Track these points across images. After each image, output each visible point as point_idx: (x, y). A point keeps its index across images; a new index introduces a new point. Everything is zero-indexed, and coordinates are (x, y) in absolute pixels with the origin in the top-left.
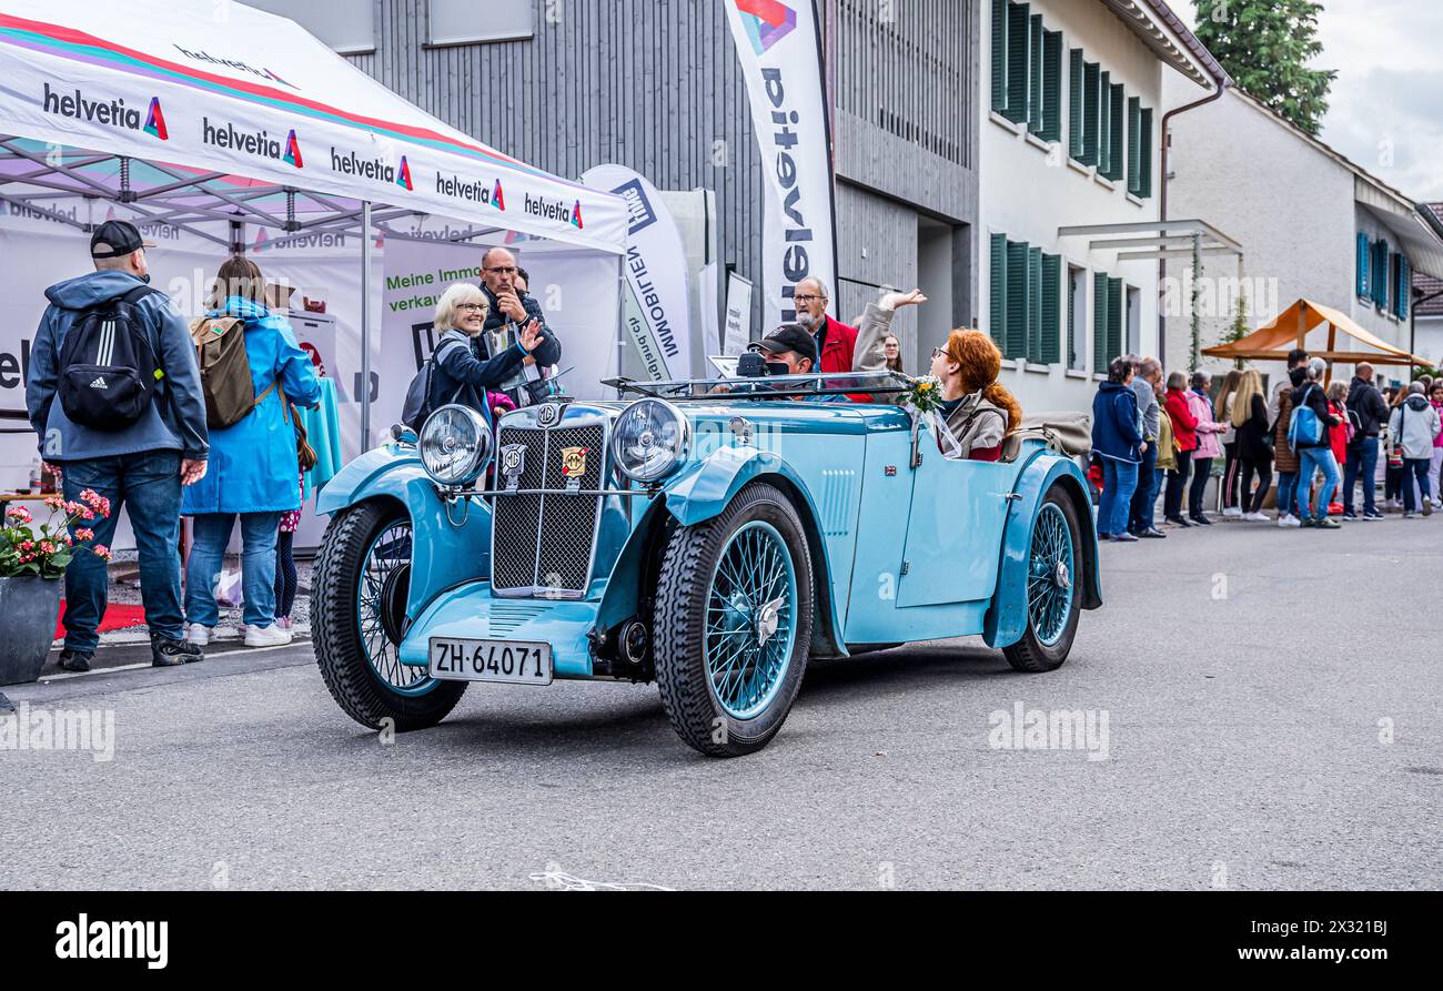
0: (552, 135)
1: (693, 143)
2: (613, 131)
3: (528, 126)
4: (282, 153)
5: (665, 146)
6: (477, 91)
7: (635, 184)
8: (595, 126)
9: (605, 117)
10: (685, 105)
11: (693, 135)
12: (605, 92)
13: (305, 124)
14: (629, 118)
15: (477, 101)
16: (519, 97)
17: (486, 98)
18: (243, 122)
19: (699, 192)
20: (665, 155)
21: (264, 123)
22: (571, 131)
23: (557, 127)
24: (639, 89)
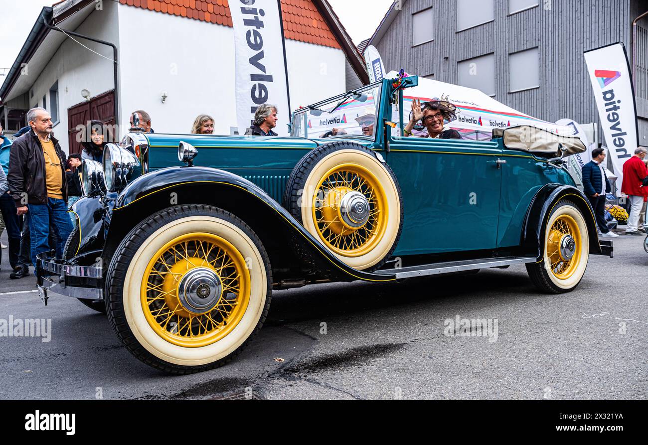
0: (545, 112)
1: (588, 111)
2: (563, 110)
3: (538, 111)
4: (477, 122)
5: (579, 112)
6: (523, 103)
7: (572, 123)
8: (558, 109)
9: (561, 106)
10: (585, 101)
11: (588, 108)
12: (561, 99)
13: (483, 115)
14: (568, 105)
15: (523, 106)
16: (535, 103)
17: (526, 105)
18: (468, 116)
19: (591, 124)
20: (579, 115)
21: (473, 115)
22: (551, 111)
23: (546, 110)
24: (571, 97)
